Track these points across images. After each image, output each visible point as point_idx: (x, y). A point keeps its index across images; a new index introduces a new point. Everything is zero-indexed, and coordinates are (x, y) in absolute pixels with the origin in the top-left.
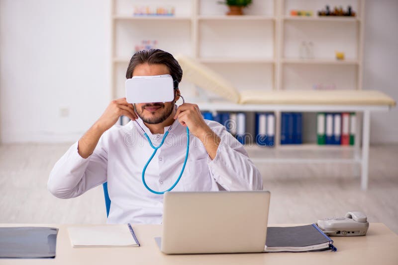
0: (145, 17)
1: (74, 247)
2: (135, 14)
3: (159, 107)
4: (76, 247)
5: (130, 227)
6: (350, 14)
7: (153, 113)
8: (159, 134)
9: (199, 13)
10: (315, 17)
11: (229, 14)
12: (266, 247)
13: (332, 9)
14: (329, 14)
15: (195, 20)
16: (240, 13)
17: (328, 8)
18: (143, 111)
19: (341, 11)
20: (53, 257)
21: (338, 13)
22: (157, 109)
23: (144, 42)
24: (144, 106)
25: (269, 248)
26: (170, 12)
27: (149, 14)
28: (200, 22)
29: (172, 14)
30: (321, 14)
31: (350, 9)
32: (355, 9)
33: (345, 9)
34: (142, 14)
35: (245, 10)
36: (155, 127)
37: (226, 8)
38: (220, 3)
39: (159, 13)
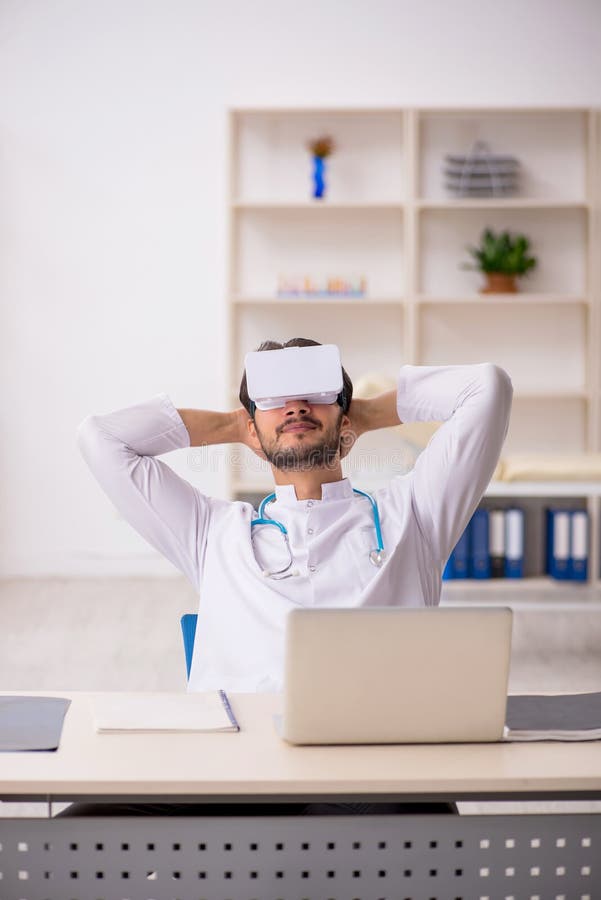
0: (303, 299)
1: (100, 733)
2: (280, 292)
3: (311, 424)
4: (104, 731)
5: (224, 696)
8: (311, 500)
9: (420, 288)
11: (487, 291)
12: (506, 730)
15: (411, 302)
16: (511, 289)
18: (278, 438)
20: (54, 750)
22: (308, 428)
24: (282, 427)
25: (514, 732)
26: (356, 285)
27: (309, 292)
28: (424, 308)
29: (362, 291)
34: (295, 292)
35: (520, 282)
37: (479, 279)
38: (466, 267)
39: (333, 290)
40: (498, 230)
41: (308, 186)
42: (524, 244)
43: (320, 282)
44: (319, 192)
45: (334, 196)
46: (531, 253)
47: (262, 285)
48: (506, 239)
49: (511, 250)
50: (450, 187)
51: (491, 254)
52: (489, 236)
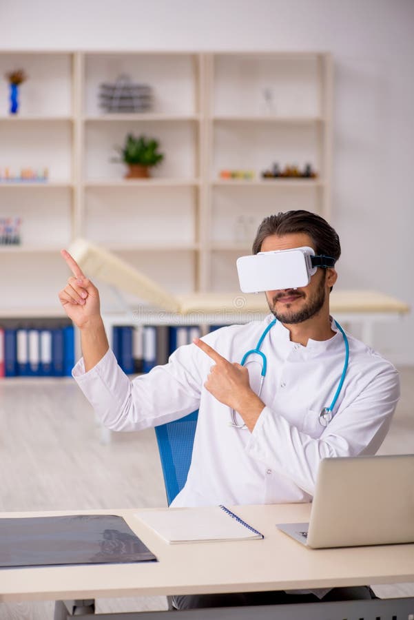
0: (3, 184)
1: (172, 544)
3: (296, 296)
4: (174, 542)
5: (226, 510)
6: (308, 175)
7: (288, 306)
8: (299, 345)
10: (257, 179)
11: (130, 176)
13: (282, 168)
14: (277, 175)
17: (276, 166)
18: (275, 304)
19: (295, 171)
20: (155, 561)
21: (290, 174)
22: (294, 299)
23: (3, 221)
26: (41, 174)
27: (8, 179)
28: (88, 190)
29: (45, 177)
30: (266, 176)
31: (308, 168)
32: (315, 168)
33: (301, 168)
36: (295, 328)
37: (123, 168)
38: (113, 160)
39: (24, 177)
40: (137, 134)
41: (7, 104)
42: (154, 145)
43: (16, 172)
44: (14, 109)
46: (161, 150)
48: (142, 141)
49: (147, 149)
50: (103, 106)
51: (132, 152)
52: (130, 139)
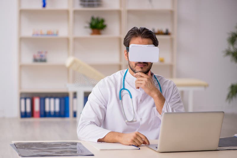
0: (40, 37)
2: (33, 35)
3: (145, 64)
4: (101, 150)
6: (167, 33)
11: (92, 34)
13: (156, 31)
15: (71, 38)
18: (135, 66)
19: (162, 32)
21: (159, 33)
22: (144, 66)
23: (39, 52)
24: (137, 64)
26: (55, 33)
27: (42, 35)
28: (75, 39)
31: (167, 30)
32: (170, 31)
33: (164, 31)
34: (37, 35)
35: (102, 32)
37: (90, 31)
38: (86, 27)
39: (49, 34)
40: (95, 16)
41: (41, 4)
42: (103, 21)
43: (45, 32)
44: (44, 6)
45: (48, 7)
46: (105, 23)
47: (28, 33)
48: (98, 19)
49: (99, 23)
50: (81, 5)
51: (94, 23)
52: (93, 19)
